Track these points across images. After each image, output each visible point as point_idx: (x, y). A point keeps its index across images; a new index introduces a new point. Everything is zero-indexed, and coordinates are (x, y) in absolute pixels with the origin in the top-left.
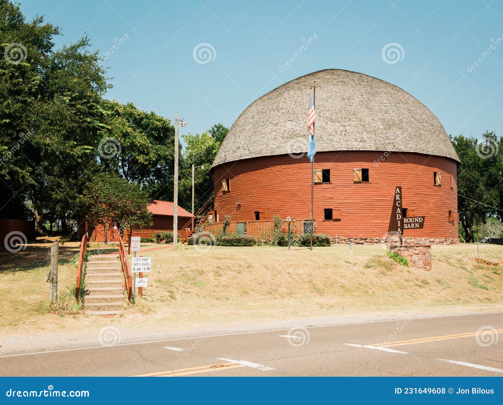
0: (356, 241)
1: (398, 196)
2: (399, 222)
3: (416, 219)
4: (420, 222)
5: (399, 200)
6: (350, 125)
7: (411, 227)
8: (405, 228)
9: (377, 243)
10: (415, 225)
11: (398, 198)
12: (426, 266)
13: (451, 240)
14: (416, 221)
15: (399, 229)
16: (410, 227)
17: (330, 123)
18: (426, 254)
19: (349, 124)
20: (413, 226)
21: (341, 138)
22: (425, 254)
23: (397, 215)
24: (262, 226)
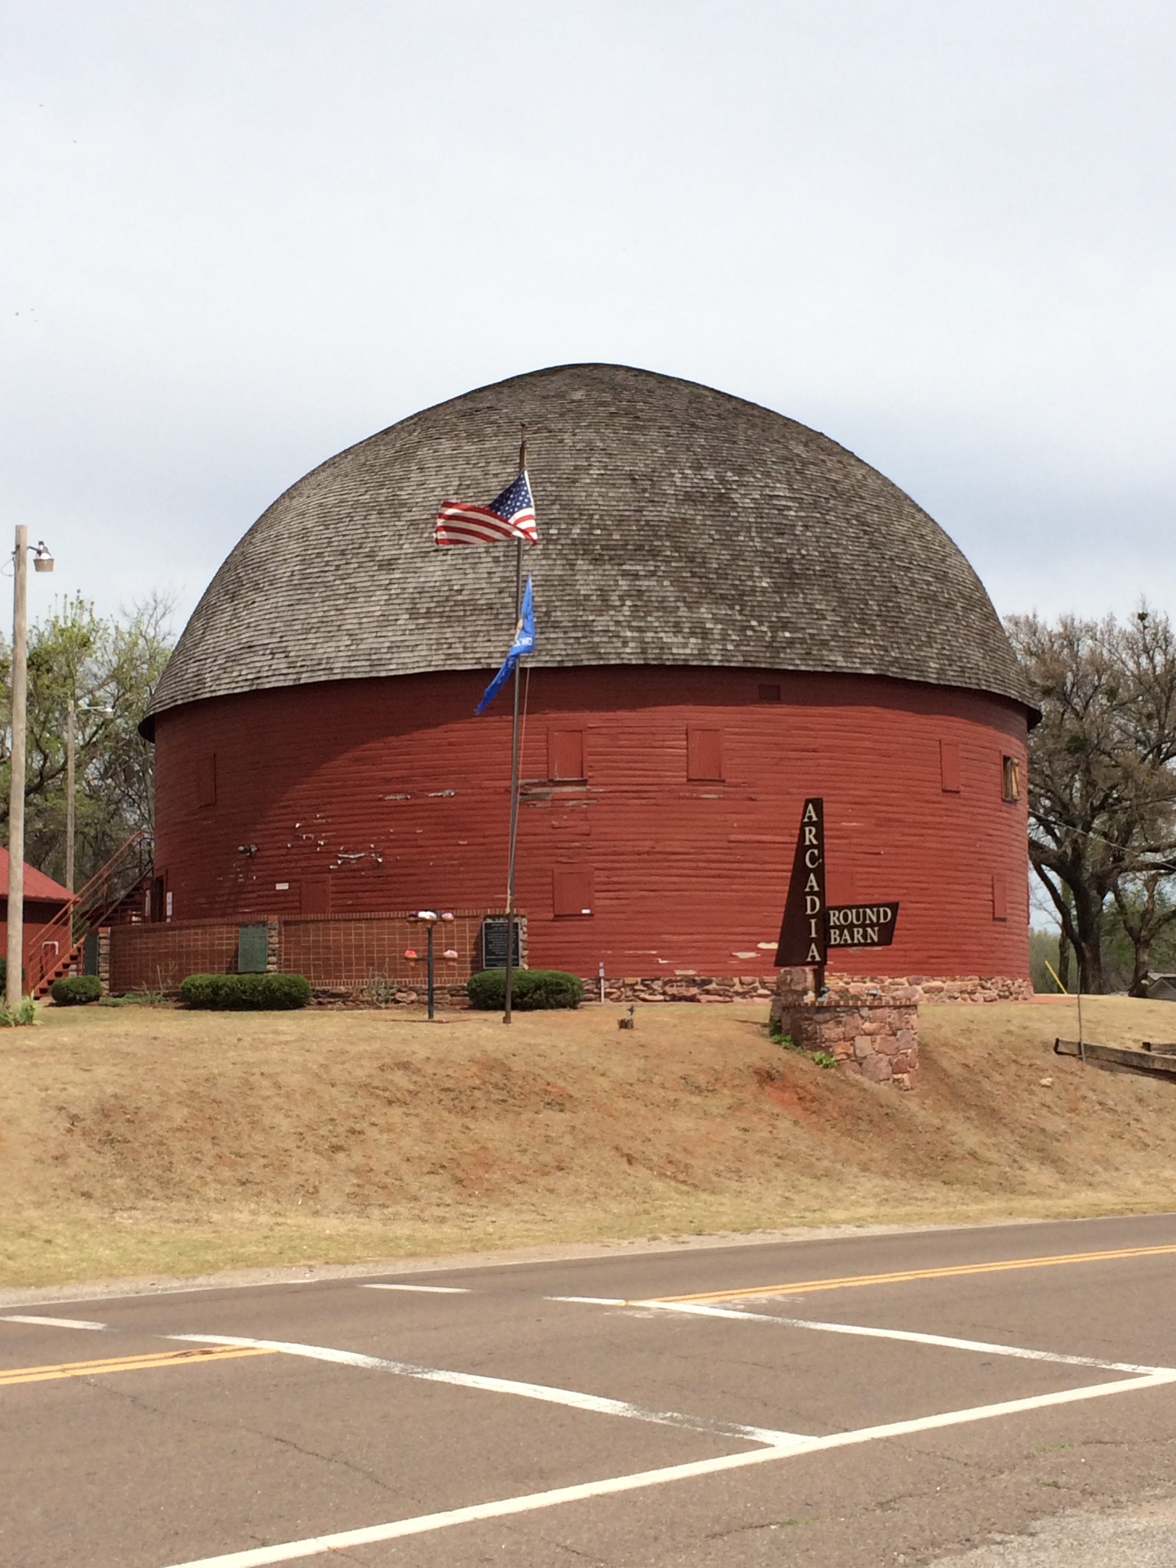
0: (670, 990)
1: (810, 832)
2: (813, 921)
3: (868, 910)
4: (882, 921)
5: (812, 846)
6: (653, 574)
7: (852, 938)
8: (833, 942)
9: (743, 995)
10: (865, 932)
11: (810, 837)
12: (899, 1076)
13: (1000, 983)
14: (870, 919)
15: (813, 946)
16: (849, 941)
17: (582, 564)
18: (899, 1033)
19: (652, 568)
20: (858, 936)
21: (622, 619)
22: (895, 1034)
23: (809, 898)
24: (334, 935)
